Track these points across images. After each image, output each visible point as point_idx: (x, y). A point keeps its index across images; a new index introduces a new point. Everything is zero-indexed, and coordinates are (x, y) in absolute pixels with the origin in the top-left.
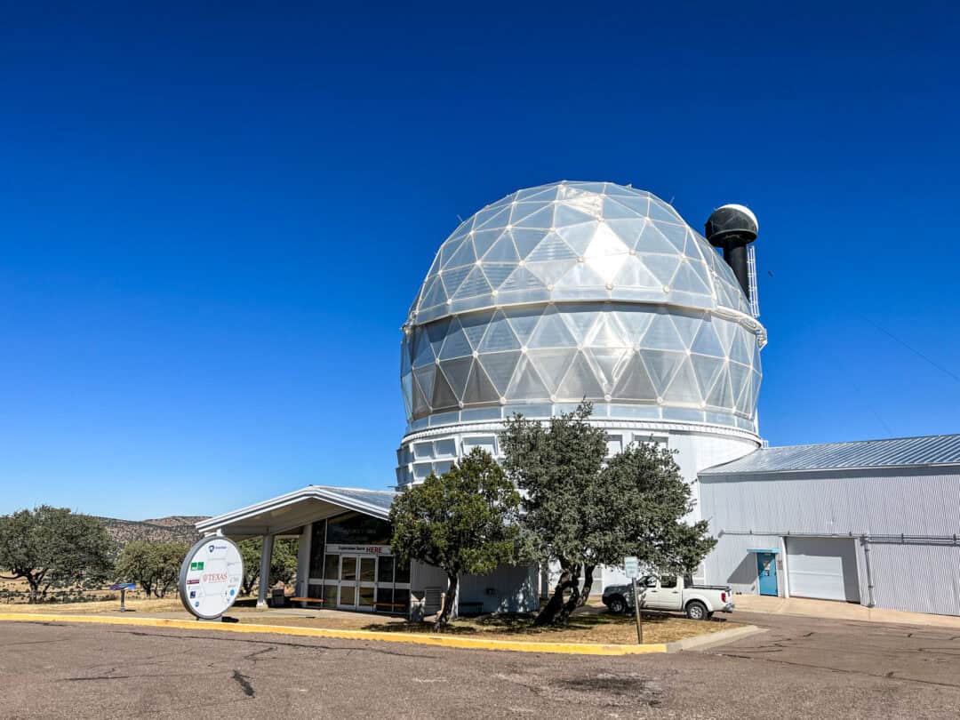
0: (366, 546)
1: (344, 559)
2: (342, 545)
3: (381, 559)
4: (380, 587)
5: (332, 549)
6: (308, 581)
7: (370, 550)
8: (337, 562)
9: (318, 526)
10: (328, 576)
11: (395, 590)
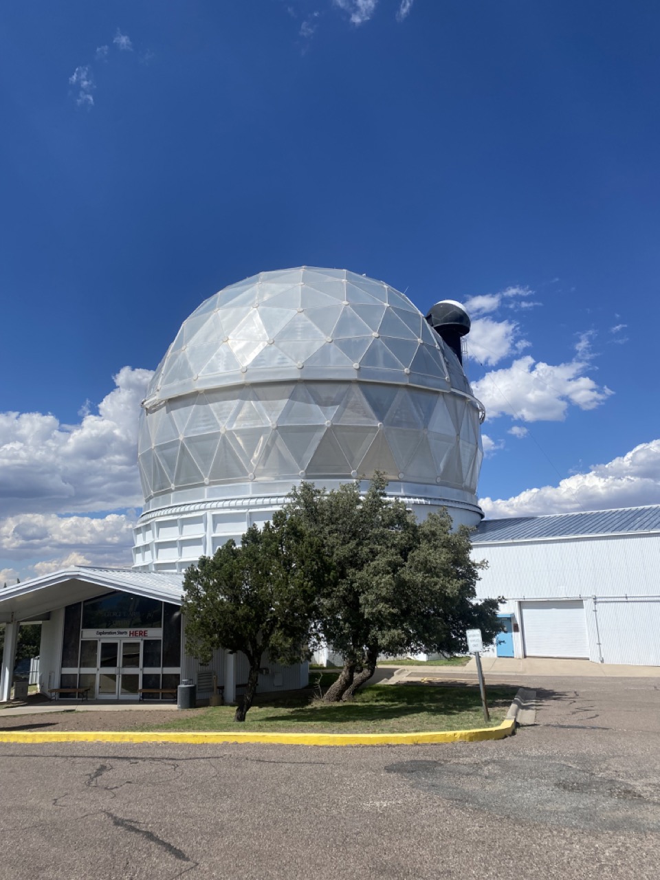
0: (128, 630)
1: (103, 644)
2: (101, 630)
3: (146, 643)
4: (145, 673)
5: (88, 634)
6: (61, 671)
7: (134, 634)
8: (96, 647)
9: (71, 611)
10: (83, 665)
11: (163, 675)
